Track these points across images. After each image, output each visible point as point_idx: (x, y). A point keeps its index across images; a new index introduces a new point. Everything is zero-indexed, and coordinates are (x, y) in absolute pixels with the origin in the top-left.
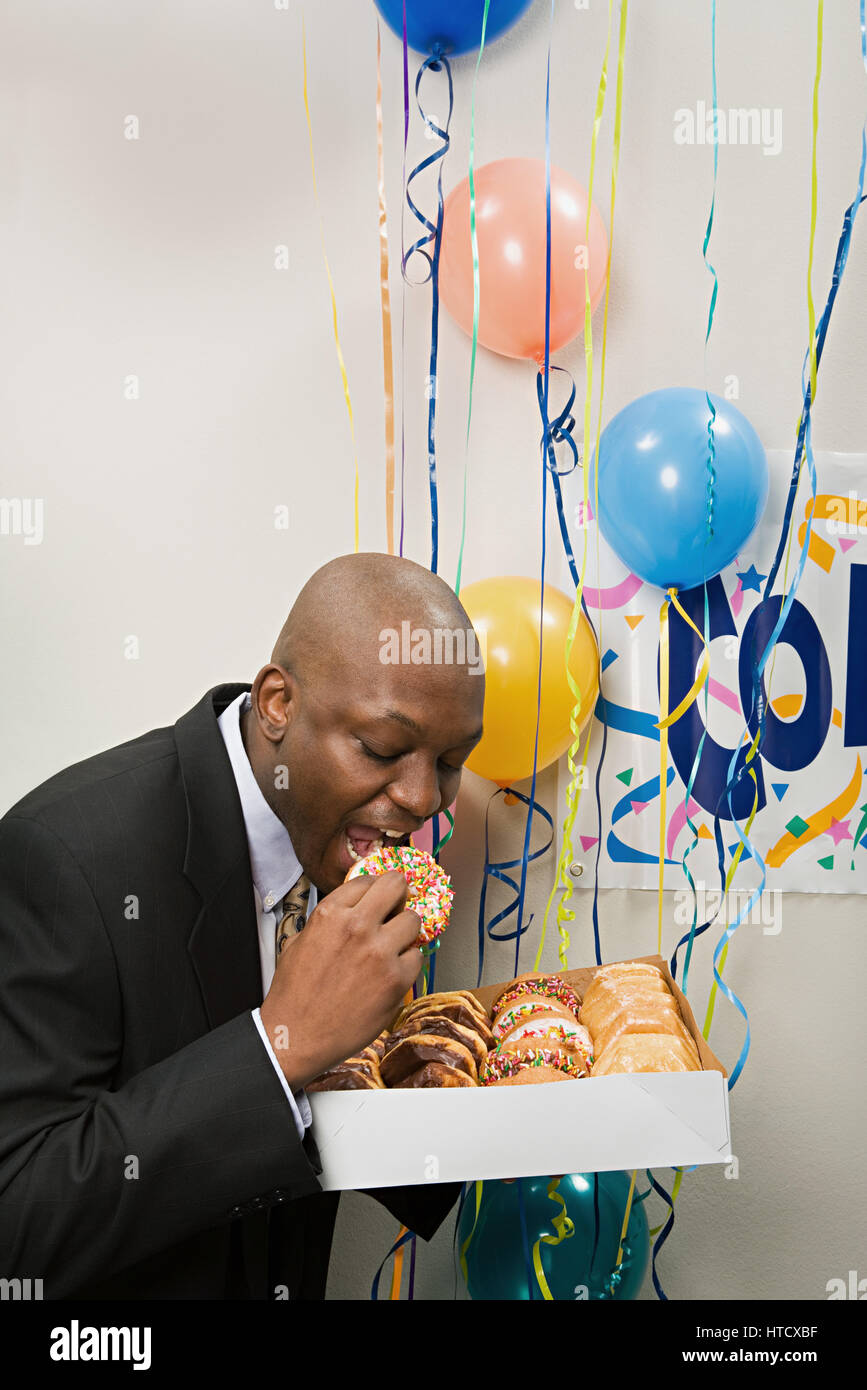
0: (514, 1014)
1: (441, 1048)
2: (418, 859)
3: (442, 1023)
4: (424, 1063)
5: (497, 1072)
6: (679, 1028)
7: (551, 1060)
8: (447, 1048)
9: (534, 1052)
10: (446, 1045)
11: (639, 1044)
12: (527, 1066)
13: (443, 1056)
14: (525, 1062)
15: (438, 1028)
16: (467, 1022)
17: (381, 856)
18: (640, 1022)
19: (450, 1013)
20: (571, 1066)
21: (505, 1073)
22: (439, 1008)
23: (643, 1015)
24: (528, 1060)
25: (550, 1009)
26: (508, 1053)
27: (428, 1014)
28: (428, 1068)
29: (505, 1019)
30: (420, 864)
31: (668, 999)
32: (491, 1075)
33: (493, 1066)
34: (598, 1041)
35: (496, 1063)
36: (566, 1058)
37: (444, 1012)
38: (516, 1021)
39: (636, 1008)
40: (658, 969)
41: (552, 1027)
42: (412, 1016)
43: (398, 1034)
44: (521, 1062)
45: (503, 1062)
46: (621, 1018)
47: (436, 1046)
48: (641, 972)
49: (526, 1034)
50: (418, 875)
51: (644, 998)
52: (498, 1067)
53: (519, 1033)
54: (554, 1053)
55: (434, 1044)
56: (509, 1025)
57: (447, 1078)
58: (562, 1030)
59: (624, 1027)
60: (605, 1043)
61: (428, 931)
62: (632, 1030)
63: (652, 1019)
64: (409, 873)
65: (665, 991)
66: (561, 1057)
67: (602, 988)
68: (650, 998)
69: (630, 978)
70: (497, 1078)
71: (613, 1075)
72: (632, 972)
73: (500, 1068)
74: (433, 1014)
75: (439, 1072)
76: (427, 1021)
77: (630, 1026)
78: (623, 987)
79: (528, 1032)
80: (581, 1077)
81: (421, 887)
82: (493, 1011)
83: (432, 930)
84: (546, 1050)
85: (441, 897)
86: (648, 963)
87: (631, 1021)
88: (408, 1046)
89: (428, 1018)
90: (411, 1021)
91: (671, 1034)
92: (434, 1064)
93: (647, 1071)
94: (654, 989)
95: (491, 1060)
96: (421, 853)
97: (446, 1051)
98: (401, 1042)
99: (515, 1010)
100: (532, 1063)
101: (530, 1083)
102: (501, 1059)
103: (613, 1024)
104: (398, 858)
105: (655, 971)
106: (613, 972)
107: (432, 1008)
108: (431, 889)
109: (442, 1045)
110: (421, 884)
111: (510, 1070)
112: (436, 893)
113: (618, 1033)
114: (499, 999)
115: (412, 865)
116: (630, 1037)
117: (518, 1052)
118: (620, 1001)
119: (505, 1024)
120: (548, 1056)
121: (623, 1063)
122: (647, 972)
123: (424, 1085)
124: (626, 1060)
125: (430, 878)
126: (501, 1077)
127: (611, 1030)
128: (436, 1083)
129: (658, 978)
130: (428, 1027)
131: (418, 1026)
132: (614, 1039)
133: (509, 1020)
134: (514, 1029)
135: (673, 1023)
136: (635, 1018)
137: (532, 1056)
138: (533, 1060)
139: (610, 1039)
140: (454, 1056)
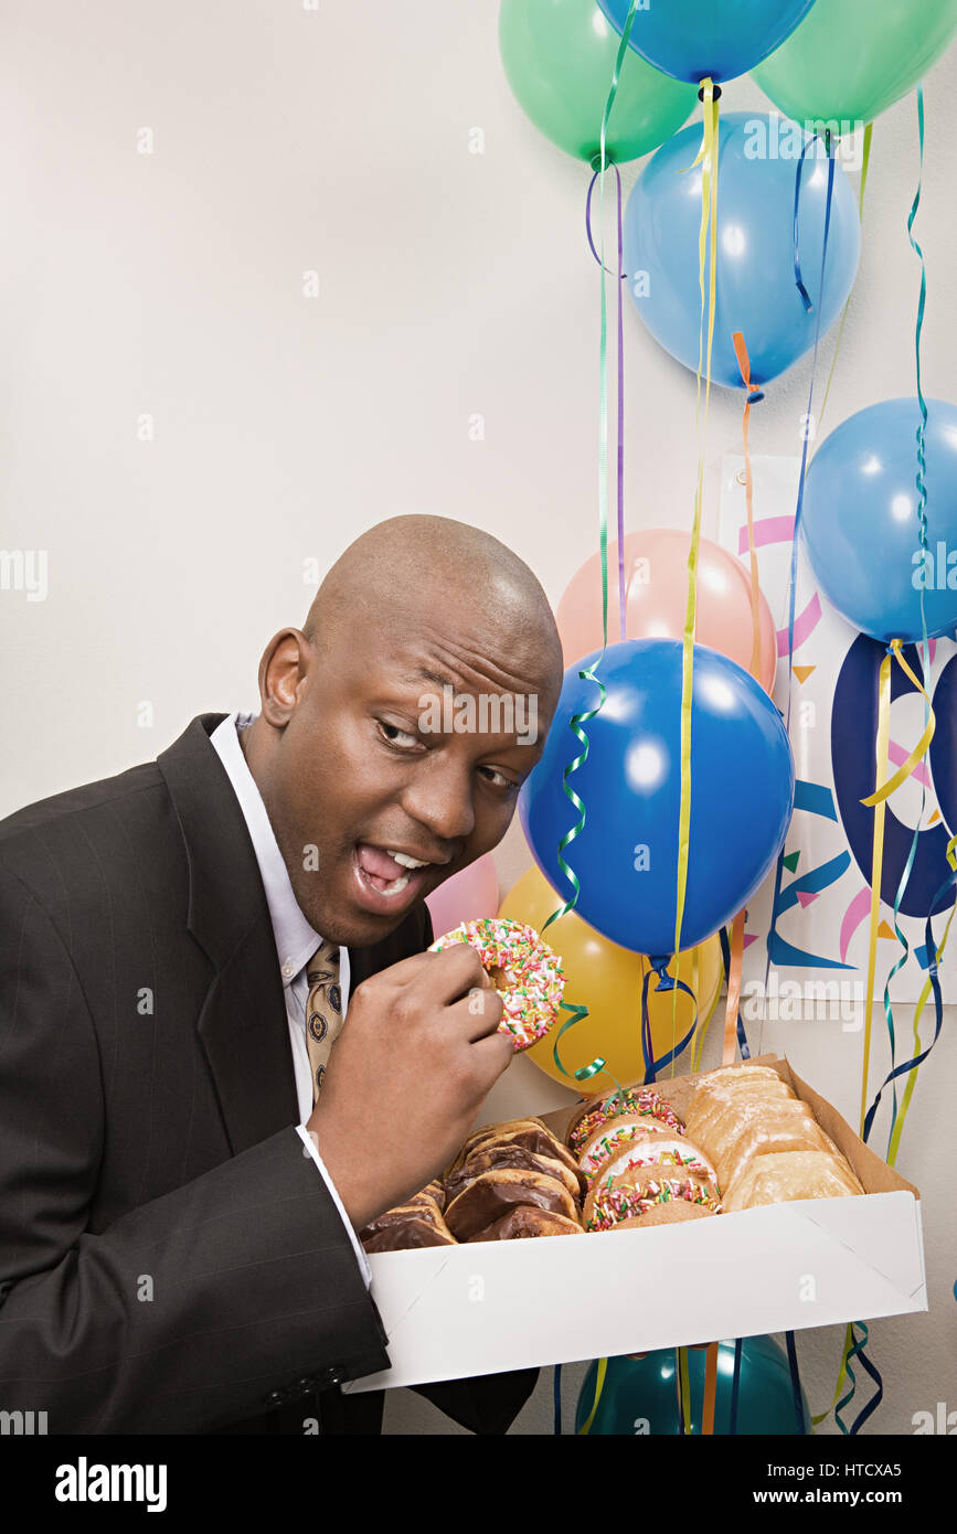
0: (609, 1139)
1: (529, 1185)
2: (517, 935)
3: (518, 1153)
4: (512, 1207)
5: (612, 1214)
6: (824, 1141)
7: (680, 1194)
8: (536, 1184)
9: (658, 1184)
10: (535, 1181)
11: (780, 1167)
12: (651, 1202)
13: (535, 1195)
14: (647, 1198)
15: (512, 1160)
16: (548, 1151)
17: (465, 933)
18: (775, 1138)
19: (524, 1142)
20: (705, 1199)
21: (622, 1214)
22: (509, 1137)
23: (778, 1129)
24: (651, 1195)
25: (655, 1130)
26: (623, 1188)
27: (497, 1145)
28: (519, 1213)
29: (597, 1149)
30: (518, 942)
31: (799, 1107)
32: (603, 1218)
33: (605, 1206)
34: (722, 1167)
35: (608, 1201)
36: (699, 1189)
37: (516, 1140)
38: (612, 1149)
39: (768, 1121)
40: (773, 1071)
41: (665, 1153)
42: (475, 1150)
43: (461, 1174)
44: (642, 1198)
45: (618, 1200)
46: (748, 1135)
47: (523, 1183)
48: (755, 1076)
49: (632, 1165)
50: (516, 956)
51: (771, 1107)
52: (612, 1207)
53: (621, 1165)
54: (684, 1183)
55: (519, 1180)
56: (602, 1155)
57: (547, 1224)
58: (677, 1156)
59: (754, 1146)
60: (731, 1169)
61: (528, 1030)
62: (765, 1150)
63: (791, 1132)
64: (504, 954)
65: (792, 1097)
66: (693, 1188)
67: (713, 1101)
68: (780, 1107)
69: (743, 1085)
70: (611, 1221)
71: (756, 1208)
72: (744, 1077)
73: (614, 1207)
74: (503, 1144)
75: (534, 1218)
76: (498, 1153)
77: (763, 1144)
78: (740, 1096)
79: (635, 1161)
80: (718, 1213)
81: (519, 971)
82: (571, 1139)
83: (533, 1029)
84: (673, 1181)
85: (547, 985)
86: (760, 1065)
87: (762, 1138)
88: (485, 1186)
89: (498, 1149)
90: (474, 1156)
91: (816, 1150)
92: (526, 1208)
93: (801, 1198)
94: (779, 1096)
95: (601, 1198)
96: (520, 927)
97: (534, 1188)
98: (470, 1183)
99: (610, 1135)
100: (657, 1198)
101: (666, 1223)
102: (615, 1197)
103: (739, 1144)
104: (489, 934)
105: (773, 1074)
106: (721, 1079)
107: (500, 1138)
108: (533, 975)
109: (529, 1181)
110: (520, 968)
111: (630, 1210)
112: (541, 980)
113: (748, 1153)
114: (578, 1124)
115: (508, 944)
116: (766, 1158)
117: (637, 1185)
118: (742, 1115)
119: (597, 1154)
120: (677, 1187)
121: (768, 1191)
122: (763, 1076)
123: (515, 1235)
124: (770, 1187)
125: (533, 961)
126: (618, 1220)
127: (737, 1150)
128: (531, 1232)
129: (778, 1082)
130: (500, 1160)
131: (487, 1161)
132: (743, 1162)
133: (602, 1149)
134: (613, 1160)
135: (816, 1135)
136: (767, 1133)
137: (655, 1189)
138: (657, 1195)
139: (737, 1164)
140: (548, 1194)
